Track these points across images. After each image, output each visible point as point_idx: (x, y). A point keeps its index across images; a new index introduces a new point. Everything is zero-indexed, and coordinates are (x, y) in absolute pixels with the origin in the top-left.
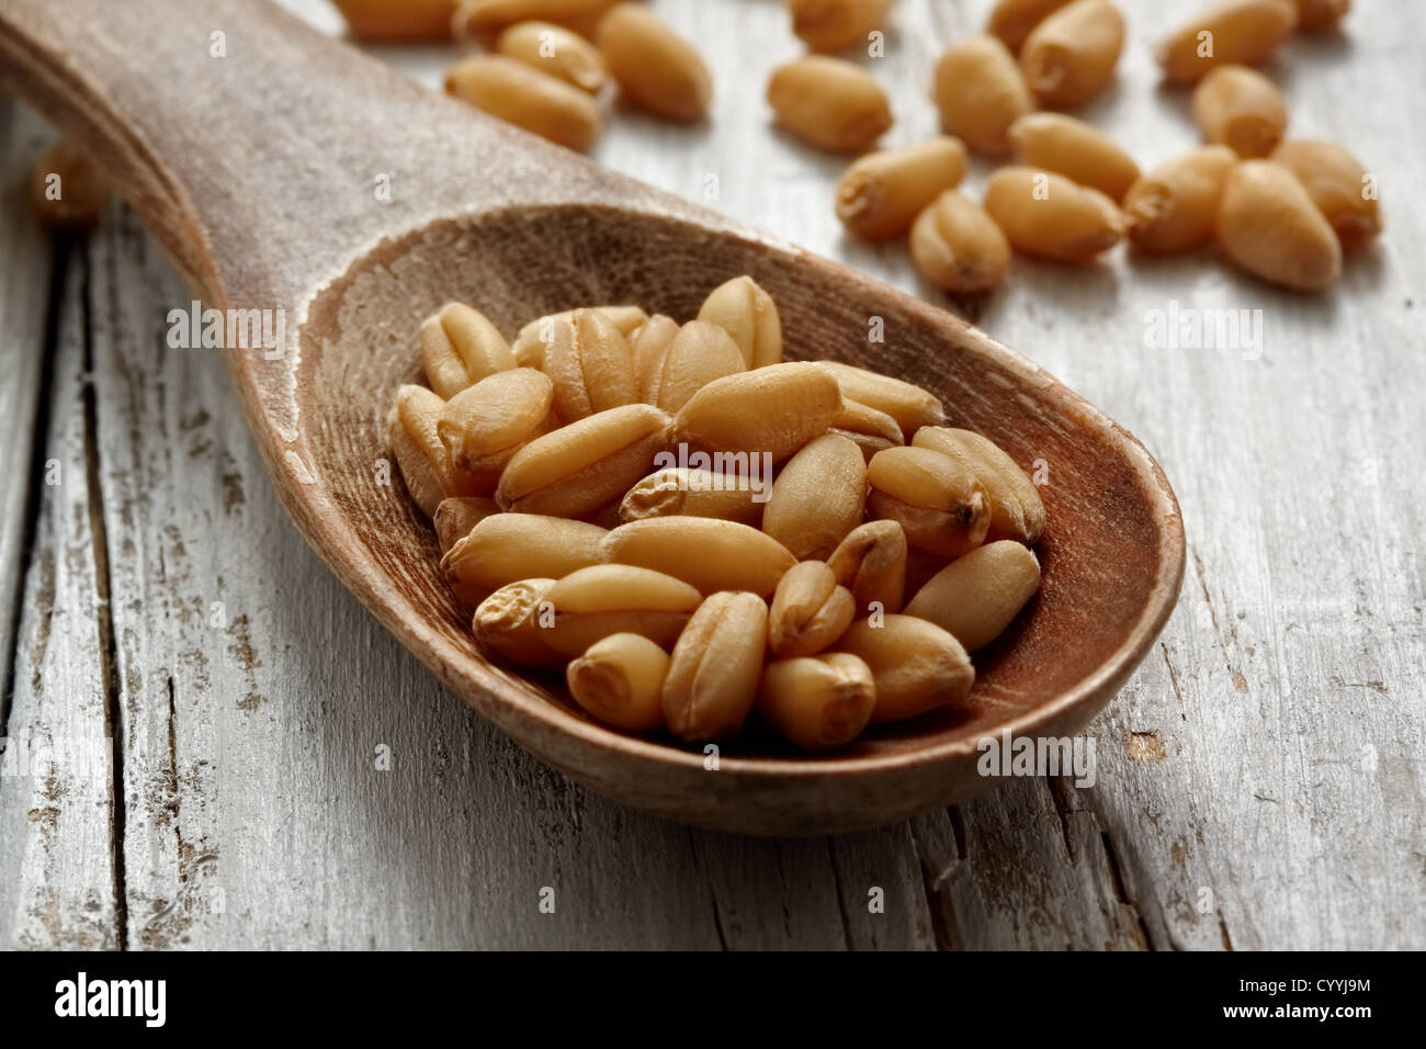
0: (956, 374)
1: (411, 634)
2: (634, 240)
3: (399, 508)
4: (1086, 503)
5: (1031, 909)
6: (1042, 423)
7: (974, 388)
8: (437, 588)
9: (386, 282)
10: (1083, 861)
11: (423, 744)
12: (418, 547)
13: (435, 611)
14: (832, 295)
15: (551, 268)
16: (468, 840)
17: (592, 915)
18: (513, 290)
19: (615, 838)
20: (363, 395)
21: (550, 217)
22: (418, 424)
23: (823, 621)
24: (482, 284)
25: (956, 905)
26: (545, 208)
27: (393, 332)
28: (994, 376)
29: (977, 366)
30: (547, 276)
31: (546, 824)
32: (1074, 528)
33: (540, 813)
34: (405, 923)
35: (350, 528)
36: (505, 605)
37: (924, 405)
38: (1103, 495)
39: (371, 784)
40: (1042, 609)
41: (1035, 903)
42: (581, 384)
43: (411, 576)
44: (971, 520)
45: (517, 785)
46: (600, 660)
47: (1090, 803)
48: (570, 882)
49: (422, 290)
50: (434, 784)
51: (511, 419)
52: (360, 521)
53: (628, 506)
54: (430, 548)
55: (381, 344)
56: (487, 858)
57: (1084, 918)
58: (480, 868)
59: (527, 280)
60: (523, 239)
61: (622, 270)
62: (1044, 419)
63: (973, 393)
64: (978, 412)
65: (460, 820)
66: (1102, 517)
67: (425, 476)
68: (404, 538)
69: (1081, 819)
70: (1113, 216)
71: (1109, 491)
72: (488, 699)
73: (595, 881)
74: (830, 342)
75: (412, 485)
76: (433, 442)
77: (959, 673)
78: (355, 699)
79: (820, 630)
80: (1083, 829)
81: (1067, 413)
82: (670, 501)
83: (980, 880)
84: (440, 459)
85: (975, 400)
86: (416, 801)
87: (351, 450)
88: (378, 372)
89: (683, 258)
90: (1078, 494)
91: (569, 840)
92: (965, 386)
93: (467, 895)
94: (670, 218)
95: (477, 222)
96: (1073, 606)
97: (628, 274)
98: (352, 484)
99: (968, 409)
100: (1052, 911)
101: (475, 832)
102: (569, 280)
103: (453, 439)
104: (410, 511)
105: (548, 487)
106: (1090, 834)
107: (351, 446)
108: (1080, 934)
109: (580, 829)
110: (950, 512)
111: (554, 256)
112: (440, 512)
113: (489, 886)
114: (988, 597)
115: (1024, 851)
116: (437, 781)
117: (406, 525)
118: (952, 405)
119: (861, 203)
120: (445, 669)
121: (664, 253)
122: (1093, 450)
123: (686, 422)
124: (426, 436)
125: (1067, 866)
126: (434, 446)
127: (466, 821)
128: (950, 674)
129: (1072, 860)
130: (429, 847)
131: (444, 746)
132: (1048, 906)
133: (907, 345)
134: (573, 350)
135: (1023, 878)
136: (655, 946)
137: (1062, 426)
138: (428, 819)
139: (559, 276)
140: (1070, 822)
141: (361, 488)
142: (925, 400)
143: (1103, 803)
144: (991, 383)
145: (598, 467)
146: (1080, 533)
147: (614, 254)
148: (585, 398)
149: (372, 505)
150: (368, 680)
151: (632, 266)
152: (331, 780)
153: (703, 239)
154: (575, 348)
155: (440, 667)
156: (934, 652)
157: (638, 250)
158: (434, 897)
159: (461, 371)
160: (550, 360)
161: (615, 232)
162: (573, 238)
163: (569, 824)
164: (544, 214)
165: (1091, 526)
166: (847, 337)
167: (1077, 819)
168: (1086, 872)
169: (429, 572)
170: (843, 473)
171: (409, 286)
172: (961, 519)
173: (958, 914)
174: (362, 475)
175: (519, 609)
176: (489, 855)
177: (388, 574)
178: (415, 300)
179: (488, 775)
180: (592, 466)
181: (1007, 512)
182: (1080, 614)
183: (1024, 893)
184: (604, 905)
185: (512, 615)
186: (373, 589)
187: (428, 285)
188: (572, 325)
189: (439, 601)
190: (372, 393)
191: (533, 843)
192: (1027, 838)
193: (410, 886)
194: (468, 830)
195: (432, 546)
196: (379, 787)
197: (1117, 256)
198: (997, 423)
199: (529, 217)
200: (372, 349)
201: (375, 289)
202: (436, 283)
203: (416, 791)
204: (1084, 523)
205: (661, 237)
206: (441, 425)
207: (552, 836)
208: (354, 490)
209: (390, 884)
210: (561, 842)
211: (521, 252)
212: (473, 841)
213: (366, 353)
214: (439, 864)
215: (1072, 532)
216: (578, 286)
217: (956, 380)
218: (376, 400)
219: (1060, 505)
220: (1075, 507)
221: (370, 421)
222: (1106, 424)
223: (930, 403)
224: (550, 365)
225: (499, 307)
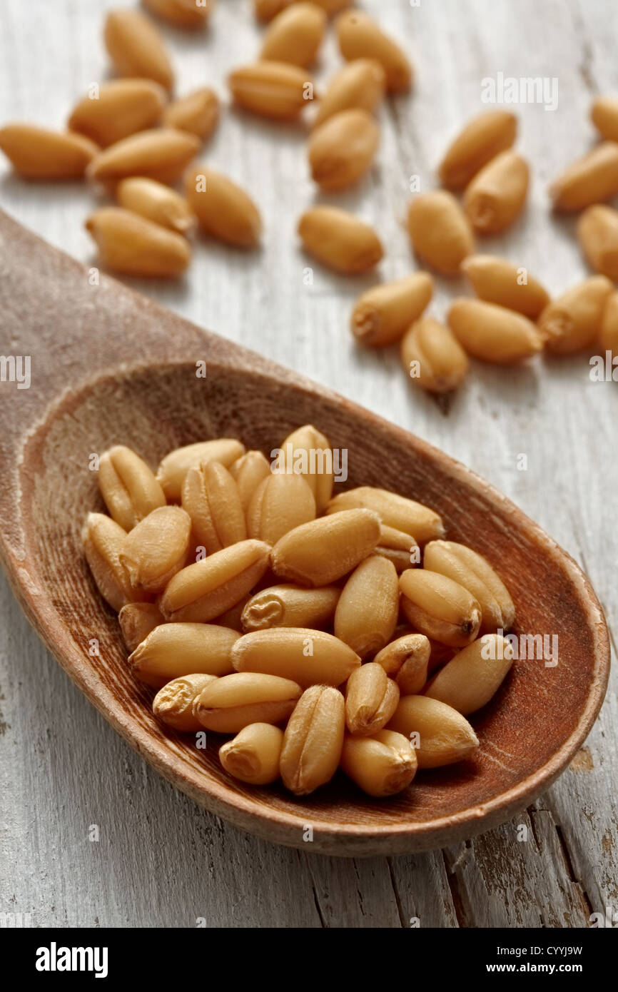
0: (449, 495)
1: (114, 718)
2: (231, 388)
3: (93, 602)
4: (541, 603)
5: (516, 888)
6: (508, 538)
7: (462, 507)
8: (124, 669)
9: (72, 426)
10: (546, 850)
11: (115, 763)
12: (108, 633)
13: (126, 692)
14: (364, 432)
15: (178, 409)
16: (152, 841)
17: (237, 900)
18: (153, 426)
19: (246, 839)
20: (63, 514)
21: (175, 372)
22: (104, 546)
23: (382, 714)
24: (133, 422)
25: (467, 885)
26: (172, 365)
27: (79, 463)
28: (474, 500)
29: (463, 491)
30: (175, 414)
31: (201, 828)
32: (534, 620)
33: (196, 818)
34: (116, 907)
35: (66, 630)
36: (173, 696)
37: (431, 524)
38: (552, 598)
39: (85, 796)
40: (516, 681)
41: (518, 884)
42: (209, 518)
43: (107, 662)
44: (472, 630)
45: (179, 796)
46: (241, 748)
47: (548, 805)
48: (220, 873)
49: (95, 430)
50: (126, 794)
51: (169, 555)
52: (71, 622)
53: (247, 618)
54: (116, 633)
55: (72, 472)
56: (164, 855)
57: (549, 895)
58: (161, 863)
59: (163, 418)
60: (159, 389)
61: (224, 409)
62: (509, 535)
63: (461, 510)
64: (465, 525)
65: (145, 825)
66: (552, 614)
67: (109, 580)
68: (99, 628)
69: (543, 817)
70: (532, 335)
71: (556, 595)
72: (169, 771)
73: (236, 874)
74: (364, 466)
75: (101, 585)
76: (115, 562)
77: (469, 745)
78: (68, 726)
79: (381, 721)
80: (544, 825)
81: (525, 533)
82: (274, 614)
83: (481, 865)
84: (120, 574)
85: (462, 516)
86: (115, 809)
87: (60, 561)
88: (71, 494)
89: (264, 401)
90: (535, 594)
91: (217, 840)
92: (455, 505)
93: (154, 883)
94: (254, 373)
95: (128, 377)
96: (537, 682)
97: (228, 412)
98: (63, 589)
99: (458, 522)
100: (529, 890)
101: (155, 834)
102: (190, 417)
103: (131, 569)
104: (100, 603)
105: (195, 602)
106: (549, 830)
107: (59, 557)
108: (548, 907)
109: (223, 831)
110: (458, 625)
111: (179, 399)
112: (122, 613)
113: (168, 877)
114: (483, 679)
115: (508, 842)
116: (127, 792)
117: (99, 616)
118: (447, 517)
119: (368, 326)
120: (138, 746)
121: (252, 398)
122: (543, 563)
123: (283, 558)
124: (110, 557)
125: (536, 854)
126: (116, 564)
127: (149, 825)
128: (463, 746)
129: (539, 849)
130: (127, 846)
131: (129, 765)
132: (526, 885)
133: (415, 471)
134: (202, 493)
135: (509, 863)
136: (279, 923)
137: (522, 542)
138: (124, 824)
139: (183, 414)
140: (535, 818)
141: (69, 591)
142: (432, 520)
143: (556, 805)
144: (473, 504)
145: (227, 588)
146: (538, 624)
147: (218, 398)
148: (212, 528)
149: (77, 604)
150: (75, 711)
151: (230, 407)
152: (59, 793)
153: (277, 389)
154: (204, 491)
155: (135, 745)
156: (454, 731)
157: (235, 395)
158: (133, 886)
159: (127, 500)
160: (188, 500)
161: (220, 382)
162: (191, 386)
163: (215, 827)
164: (170, 370)
165: (545, 620)
166: (374, 462)
167: (540, 816)
168: (549, 858)
169: (117, 655)
170: (385, 587)
171: (87, 427)
172: (465, 630)
173: (469, 893)
174: (68, 580)
175: (183, 699)
176: (167, 853)
177: (94, 667)
178: (92, 437)
179: (160, 788)
180: (222, 586)
181: (491, 612)
182: (542, 690)
183: (510, 876)
184: (244, 893)
185: (179, 704)
186: (86, 682)
187: (99, 425)
188: (200, 473)
189: (127, 682)
190: (68, 512)
191: (193, 843)
192: (509, 831)
193: (117, 877)
194: (151, 831)
195: (117, 630)
196: (90, 798)
197: (536, 363)
198: (477, 534)
199: (162, 373)
200: (66, 477)
201: (65, 431)
202: (104, 423)
203: (114, 801)
204: (541, 618)
205: (249, 386)
206: (121, 557)
207: (206, 837)
208: (65, 594)
209: (104, 875)
210: (212, 843)
211: (159, 398)
212: (155, 841)
213: (63, 482)
214: (134, 860)
215: (532, 622)
216: (196, 421)
217: (449, 499)
218: (72, 517)
219: (523, 600)
220: (533, 604)
221: (69, 534)
222: (551, 544)
223: (435, 521)
224: (187, 503)
225: (145, 438)
